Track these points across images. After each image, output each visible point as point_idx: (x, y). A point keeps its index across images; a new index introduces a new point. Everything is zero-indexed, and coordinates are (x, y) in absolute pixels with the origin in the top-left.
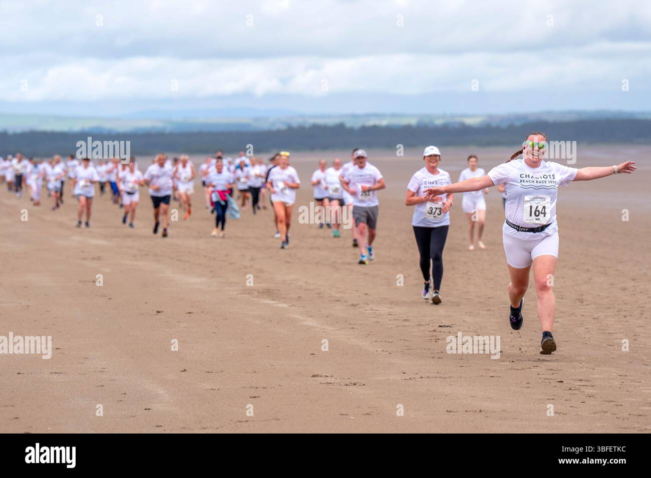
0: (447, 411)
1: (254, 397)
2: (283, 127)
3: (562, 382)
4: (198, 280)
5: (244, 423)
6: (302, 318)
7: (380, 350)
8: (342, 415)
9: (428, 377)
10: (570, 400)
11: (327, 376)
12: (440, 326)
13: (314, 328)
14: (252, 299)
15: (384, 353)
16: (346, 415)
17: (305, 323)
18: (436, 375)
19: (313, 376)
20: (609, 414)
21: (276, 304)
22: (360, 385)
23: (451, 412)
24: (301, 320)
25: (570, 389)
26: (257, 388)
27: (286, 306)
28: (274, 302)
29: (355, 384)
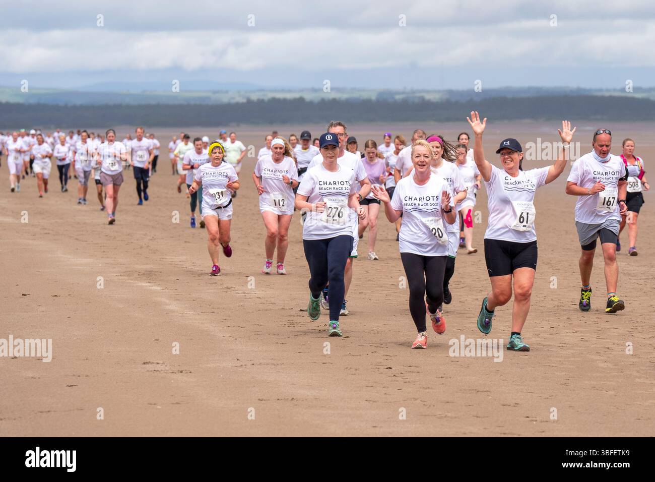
0: (259, 400)
1: (71, 386)
2: (242, 100)
3: (390, 368)
4: (85, 261)
5: (45, 413)
6: (168, 301)
7: (227, 335)
8: (151, 404)
9: (260, 364)
10: (388, 387)
11: (158, 363)
12: (301, 310)
13: (174, 312)
14: (130, 281)
15: (230, 339)
16: (155, 404)
17: (168, 307)
18: (270, 361)
19: (144, 363)
20: (418, 402)
21: (150, 286)
22: (187, 373)
23: (262, 400)
24: (166, 304)
25: (394, 376)
26: (79, 376)
27: (159, 288)
28: (149, 284)
29: (181, 372)
